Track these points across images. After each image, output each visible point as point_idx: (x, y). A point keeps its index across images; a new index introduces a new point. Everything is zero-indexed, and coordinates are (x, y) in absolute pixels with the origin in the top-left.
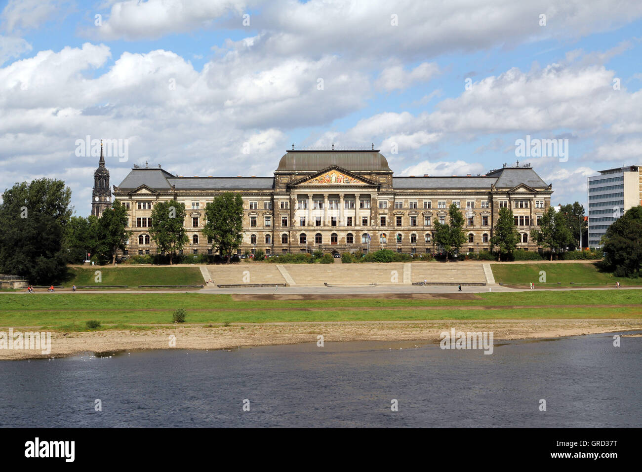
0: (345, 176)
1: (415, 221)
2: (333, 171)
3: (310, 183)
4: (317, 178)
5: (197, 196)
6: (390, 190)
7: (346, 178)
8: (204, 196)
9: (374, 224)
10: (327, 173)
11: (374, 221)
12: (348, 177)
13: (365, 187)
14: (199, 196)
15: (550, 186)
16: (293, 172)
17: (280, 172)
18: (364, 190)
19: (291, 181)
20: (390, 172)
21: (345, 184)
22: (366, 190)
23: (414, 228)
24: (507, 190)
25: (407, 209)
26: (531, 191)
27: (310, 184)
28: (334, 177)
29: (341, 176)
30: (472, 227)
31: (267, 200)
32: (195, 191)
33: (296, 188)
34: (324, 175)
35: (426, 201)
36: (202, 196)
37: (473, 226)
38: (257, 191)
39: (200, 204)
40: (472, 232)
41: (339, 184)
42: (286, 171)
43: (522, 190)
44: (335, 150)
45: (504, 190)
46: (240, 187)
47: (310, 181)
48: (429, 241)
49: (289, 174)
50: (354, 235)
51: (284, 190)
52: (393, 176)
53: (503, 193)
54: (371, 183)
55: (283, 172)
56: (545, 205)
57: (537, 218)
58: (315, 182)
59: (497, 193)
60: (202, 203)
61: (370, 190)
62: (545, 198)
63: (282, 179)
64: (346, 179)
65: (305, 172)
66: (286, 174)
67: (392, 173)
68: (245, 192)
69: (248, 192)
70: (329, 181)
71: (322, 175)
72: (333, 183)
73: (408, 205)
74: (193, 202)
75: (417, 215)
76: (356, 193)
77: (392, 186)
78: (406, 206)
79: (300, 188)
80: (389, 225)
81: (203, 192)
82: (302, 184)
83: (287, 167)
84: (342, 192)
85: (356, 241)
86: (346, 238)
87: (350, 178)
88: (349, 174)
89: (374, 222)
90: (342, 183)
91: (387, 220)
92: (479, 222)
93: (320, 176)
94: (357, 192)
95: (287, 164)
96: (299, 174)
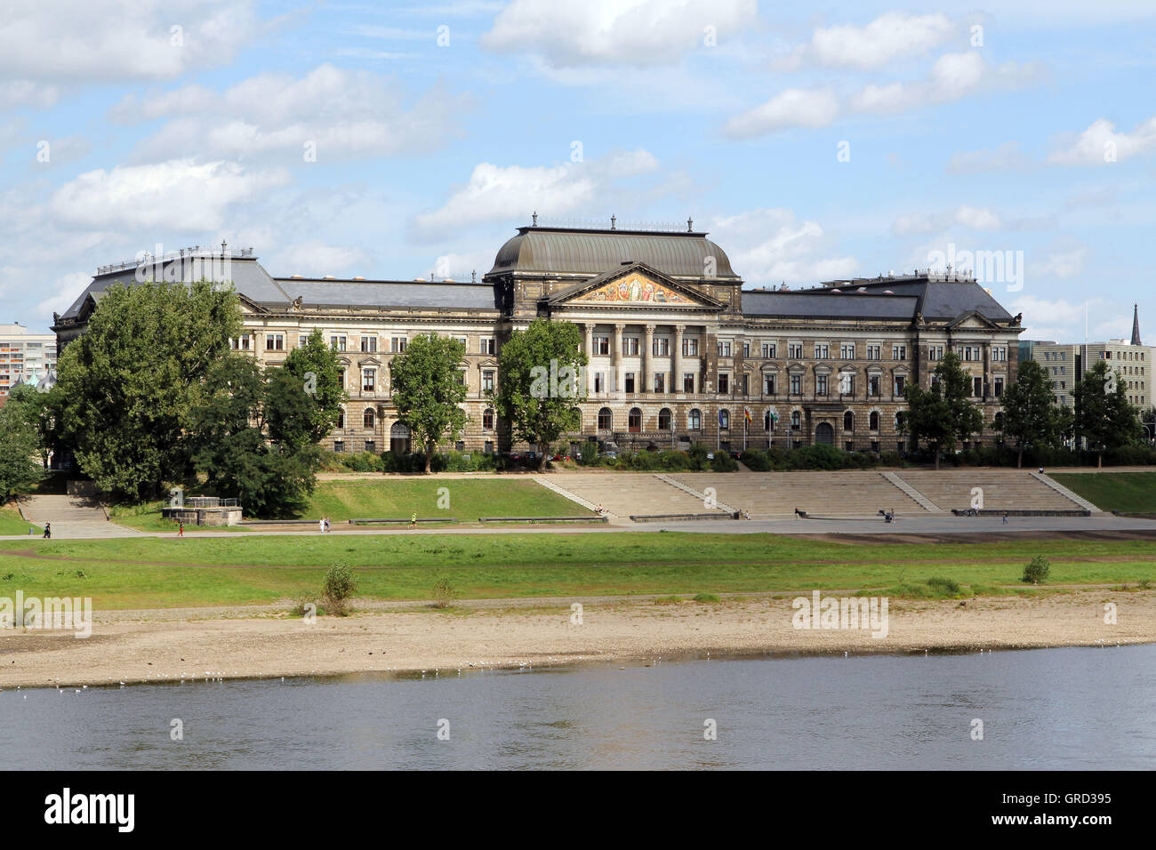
0: (658, 286)
1: (771, 385)
2: (635, 275)
3: (590, 299)
4: (603, 289)
5: (343, 321)
6: (737, 318)
7: (660, 290)
8: (358, 321)
9: (711, 389)
10: (623, 279)
11: (711, 383)
12: (663, 288)
13: (696, 311)
14: (348, 321)
15: (1019, 317)
16: (552, 274)
17: (524, 273)
18: (693, 317)
19: (546, 294)
20: (737, 279)
21: (657, 304)
22: (697, 318)
23: (772, 398)
24: (944, 324)
25: (758, 358)
26: (989, 326)
27: (589, 302)
28: (636, 288)
29: (649, 285)
30: (877, 399)
31: (486, 333)
32: (339, 311)
33: (561, 309)
34: (616, 283)
35: (794, 343)
36: (354, 321)
37: (880, 396)
38: (466, 314)
39: (348, 340)
40: (876, 408)
41: (645, 302)
42: (535, 271)
43: (971, 324)
44: (617, 229)
45: (939, 324)
46: (431, 304)
47: (588, 295)
48: (798, 427)
49: (544, 279)
50: (674, 412)
51: (534, 313)
52: (743, 289)
53: (939, 329)
54: (709, 304)
55: (530, 274)
56: (1009, 357)
57: (995, 381)
58: (598, 298)
59: (927, 330)
60: (352, 338)
61: (705, 317)
62: (1010, 342)
63: (528, 288)
64: (658, 293)
65: (573, 275)
66: (536, 279)
67: (740, 283)
68: (444, 314)
69: (450, 315)
70: (626, 297)
71: (613, 284)
72: (634, 301)
73: (759, 350)
74: (335, 335)
75: (776, 372)
76: (677, 324)
77: (740, 309)
78: (756, 353)
79: (572, 309)
80: (734, 392)
81: (355, 312)
82: (573, 301)
83: (535, 262)
84: (651, 320)
85: (677, 425)
86: (658, 418)
87: (667, 290)
88: (666, 282)
89: (710, 386)
90: (651, 302)
91: (731, 381)
92: (889, 389)
93: (608, 286)
94: (680, 320)
95: (534, 256)
96: (564, 279)
